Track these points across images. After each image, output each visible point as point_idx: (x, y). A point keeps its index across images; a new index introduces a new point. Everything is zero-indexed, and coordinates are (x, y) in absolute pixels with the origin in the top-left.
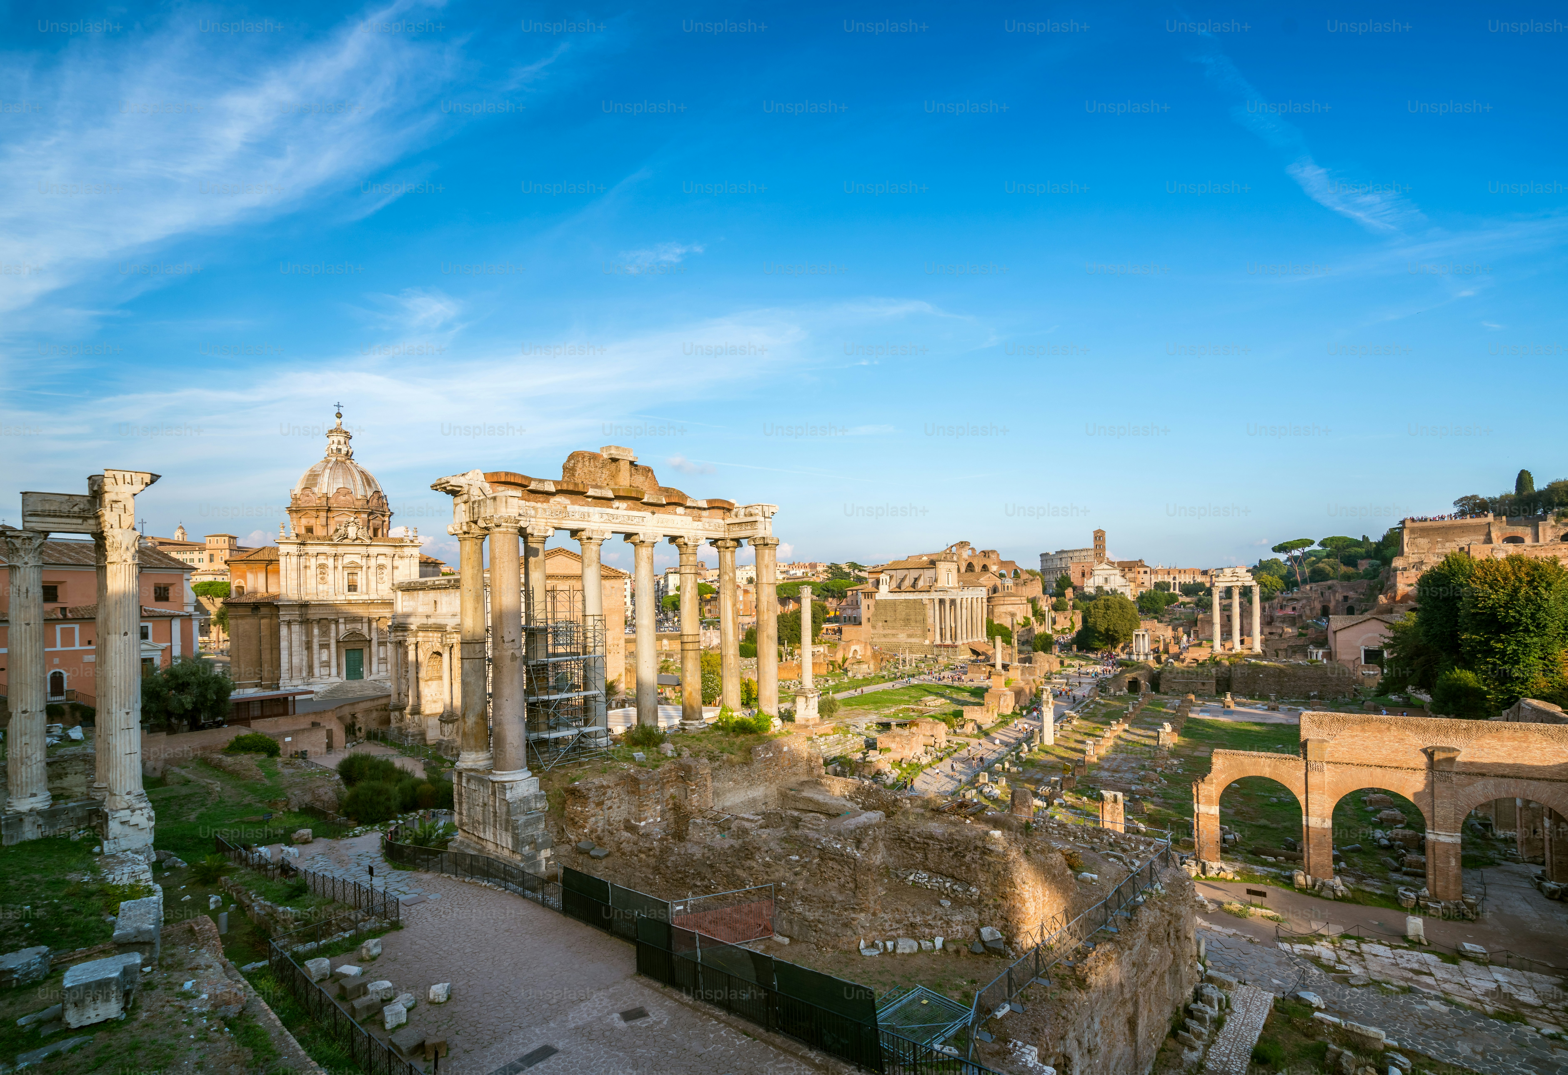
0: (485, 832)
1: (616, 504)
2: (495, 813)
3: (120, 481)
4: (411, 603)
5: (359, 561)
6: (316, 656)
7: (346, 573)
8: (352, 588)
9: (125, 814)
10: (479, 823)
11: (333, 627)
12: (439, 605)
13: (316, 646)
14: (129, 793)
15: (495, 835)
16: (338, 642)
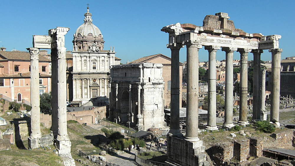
0: (181, 159)
1: (222, 36)
2: (187, 153)
3: (61, 31)
4: (117, 74)
5: (96, 59)
6: (83, 91)
7: (92, 63)
8: (94, 68)
9: (63, 142)
10: (179, 156)
11: (89, 81)
12: (127, 75)
13: (83, 88)
14: (64, 135)
15: (186, 161)
16: (90, 87)
